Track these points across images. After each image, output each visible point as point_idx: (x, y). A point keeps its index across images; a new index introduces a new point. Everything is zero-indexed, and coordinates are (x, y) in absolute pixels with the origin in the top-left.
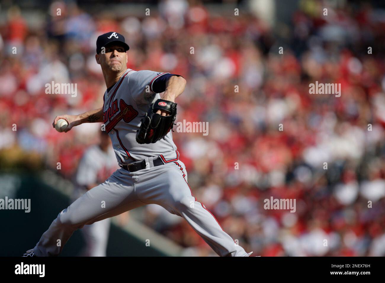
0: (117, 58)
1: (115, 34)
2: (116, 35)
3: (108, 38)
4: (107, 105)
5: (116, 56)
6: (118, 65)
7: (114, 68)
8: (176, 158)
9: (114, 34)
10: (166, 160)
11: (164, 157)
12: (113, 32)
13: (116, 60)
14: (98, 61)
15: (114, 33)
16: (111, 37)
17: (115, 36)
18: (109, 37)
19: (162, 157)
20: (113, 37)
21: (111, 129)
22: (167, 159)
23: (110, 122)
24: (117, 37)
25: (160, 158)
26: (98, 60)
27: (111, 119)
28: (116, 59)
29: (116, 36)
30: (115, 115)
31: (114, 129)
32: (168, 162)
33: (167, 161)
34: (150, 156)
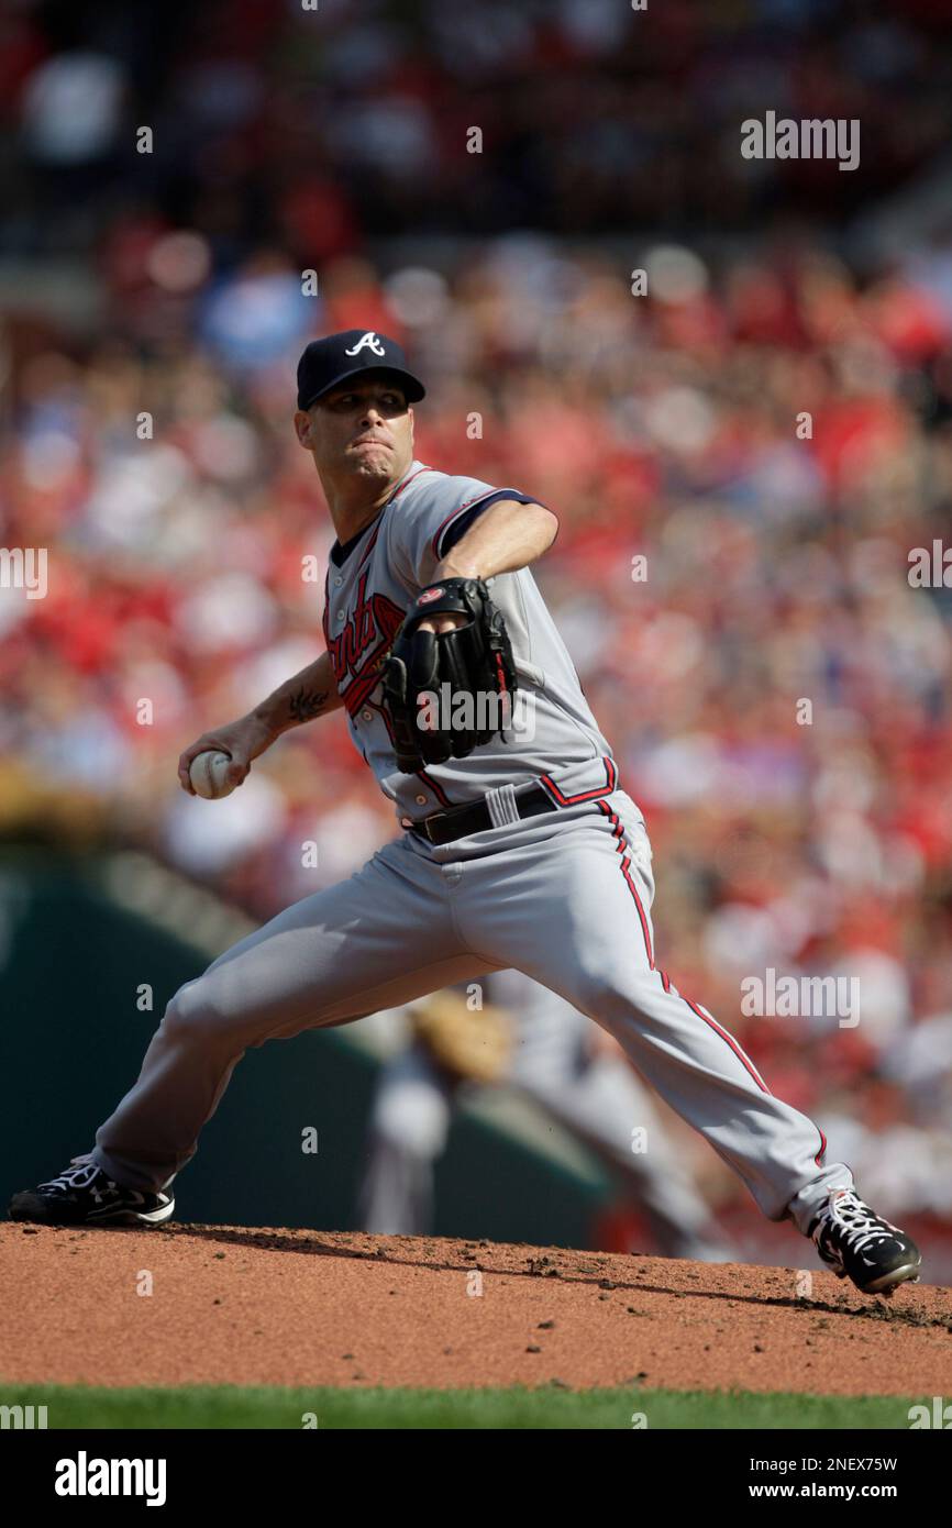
0: (377, 430)
1: (374, 341)
2: (378, 342)
3: (348, 352)
4: (342, 612)
5: (376, 426)
6: (383, 458)
7: (366, 468)
8: (605, 785)
9: (371, 340)
10: (567, 795)
11: (558, 785)
12: (365, 333)
13: (373, 440)
14: (304, 438)
15: (370, 336)
16: (357, 349)
17: (372, 345)
18: (351, 350)
19: (552, 784)
20: (366, 349)
21: (361, 706)
22: (567, 790)
23: (355, 678)
24: (382, 353)
25: (541, 788)
26: (303, 434)
27: (356, 667)
28: (374, 436)
29: (378, 348)
30: (366, 655)
31: (370, 701)
32: (572, 801)
33: (568, 798)
34: (505, 783)
